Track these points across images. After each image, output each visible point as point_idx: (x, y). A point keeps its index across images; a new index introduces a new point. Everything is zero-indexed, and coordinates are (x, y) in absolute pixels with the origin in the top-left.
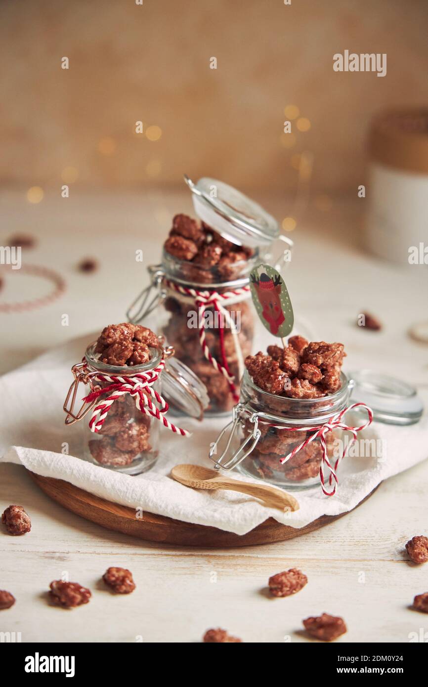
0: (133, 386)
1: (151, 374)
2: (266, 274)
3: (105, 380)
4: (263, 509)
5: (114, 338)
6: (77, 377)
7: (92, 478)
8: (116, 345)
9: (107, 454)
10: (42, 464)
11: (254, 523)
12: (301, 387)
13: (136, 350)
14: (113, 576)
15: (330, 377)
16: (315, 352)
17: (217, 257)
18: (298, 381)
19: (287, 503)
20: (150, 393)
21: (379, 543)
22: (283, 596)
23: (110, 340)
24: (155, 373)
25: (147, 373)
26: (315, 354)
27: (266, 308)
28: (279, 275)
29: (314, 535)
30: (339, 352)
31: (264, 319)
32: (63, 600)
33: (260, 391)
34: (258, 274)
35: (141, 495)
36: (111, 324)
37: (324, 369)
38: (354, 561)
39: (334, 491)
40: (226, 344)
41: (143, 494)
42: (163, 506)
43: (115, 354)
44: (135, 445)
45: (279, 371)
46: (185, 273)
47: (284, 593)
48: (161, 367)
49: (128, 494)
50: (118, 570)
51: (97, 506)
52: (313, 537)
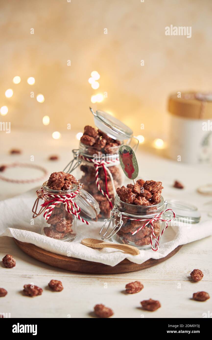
0: (64, 199)
1: (72, 194)
2: (126, 149)
3: (52, 197)
4: (123, 254)
5: (56, 178)
6: (38, 196)
7: (44, 241)
8: (57, 181)
9: (52, 233)
10: (22, 236)
11: (119, 260)
12: (141, 200)
13: (66, 184)
14: (53, 283)
15: (155, 196)
16: (148, 185)
17: (104, 144)
18: (140, 198)
19: (134, 251)
20: (72, 203)
21: (178, 274)
22: (132, 293)
23: (54, 179)
24: (74, 194)
25: (71, 194)
26: (148, 186)
27: (126, 166)
28: (132, 150)
29: (148, 270)
30: (160, 185)
31: (125, 172)
32: (30, 293)
33: (123, 202)
34: (122, 150)
35: (67, 249)
36: (55, 172)
37: (153, 193)
38: (166, 280)
39: (157, 249)
40: (109, 185)
41: (68, 248)
42: (77, 253)
43: (56, 185)
44: (65, 229)
45: (132, 193)
46: (89, 152)
47: (133, 292)
48: (78, 192)
49: (61, 249)
50: (55, 281)
51: (47, 254)
52: (147, 271)
